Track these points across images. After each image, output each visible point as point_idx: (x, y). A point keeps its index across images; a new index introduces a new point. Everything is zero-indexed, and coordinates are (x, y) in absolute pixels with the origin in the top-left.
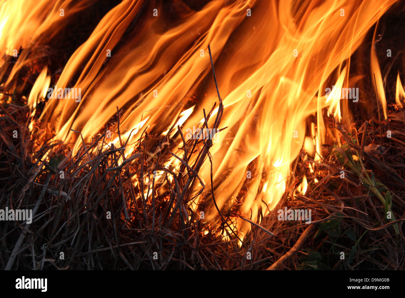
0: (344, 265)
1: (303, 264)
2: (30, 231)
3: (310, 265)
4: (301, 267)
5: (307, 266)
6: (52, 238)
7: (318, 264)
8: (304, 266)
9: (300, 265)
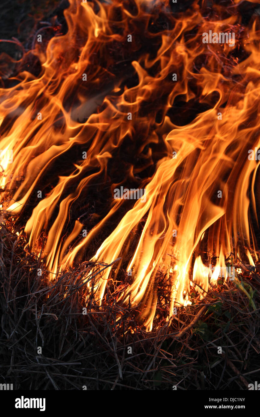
0: (221, 333)
1: (195, 330)
2: (35, 297)
3: (200, 331)
4: (194, 331)
5: (198, 331)
6: (49, 301)
7: (205, 331)
8: (196, 331)
9: (193, 330)
